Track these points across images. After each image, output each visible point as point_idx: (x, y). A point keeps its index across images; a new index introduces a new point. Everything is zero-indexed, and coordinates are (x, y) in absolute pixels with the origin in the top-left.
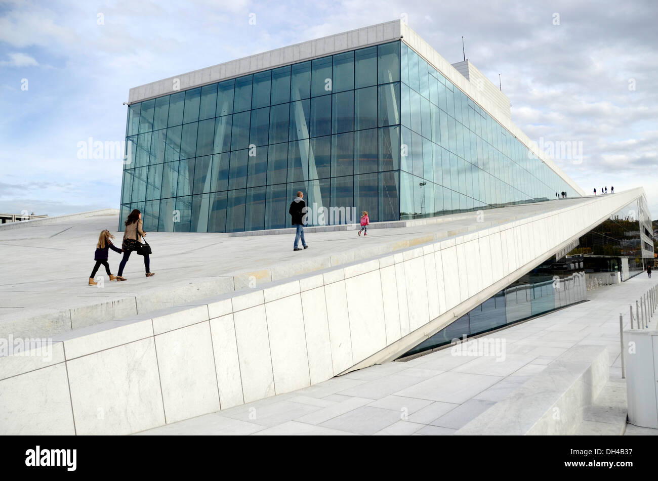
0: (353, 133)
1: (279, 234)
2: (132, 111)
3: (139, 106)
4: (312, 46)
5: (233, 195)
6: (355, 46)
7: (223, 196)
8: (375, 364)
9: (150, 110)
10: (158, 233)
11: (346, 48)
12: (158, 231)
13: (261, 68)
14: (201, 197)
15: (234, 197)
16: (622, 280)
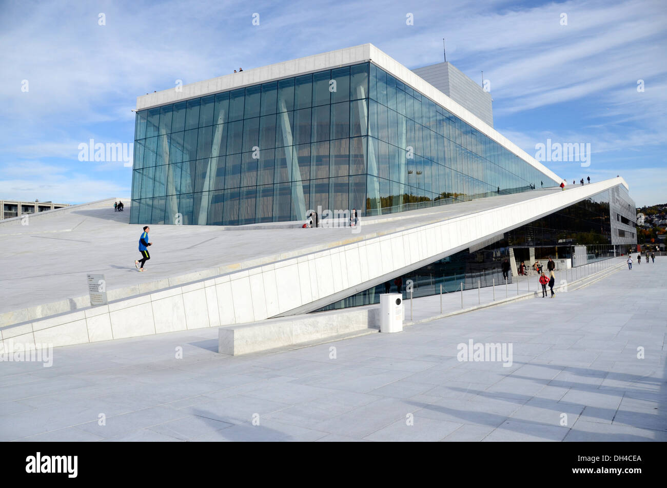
0: (329, 142)
2: (139, 116)
3: (146, 113)
6: (331, 66)
7: (220, 193)
9: (156, 116)
10: (165, 226)
11: (323, 68)
12: (164, 224)
13: (252, 83)
14: (202, 194)
15: (229, 194)
16: (574, 266)
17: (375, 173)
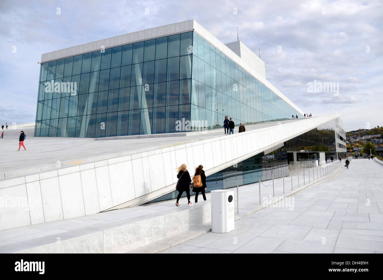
0: (166, 83)
1: (121, 139)
2: (43, 67)
3: (47, 64)
4: (145, 33)
5: (99, 116)
6: (168, 33)
7: (94, 117)
8: (128, 207)
9: (54, 67)
10: (57, 138)
11: (163, 35)
14: (82, 117)
15: (100, 117)
16: (319, 165)
17: (196, 104)
